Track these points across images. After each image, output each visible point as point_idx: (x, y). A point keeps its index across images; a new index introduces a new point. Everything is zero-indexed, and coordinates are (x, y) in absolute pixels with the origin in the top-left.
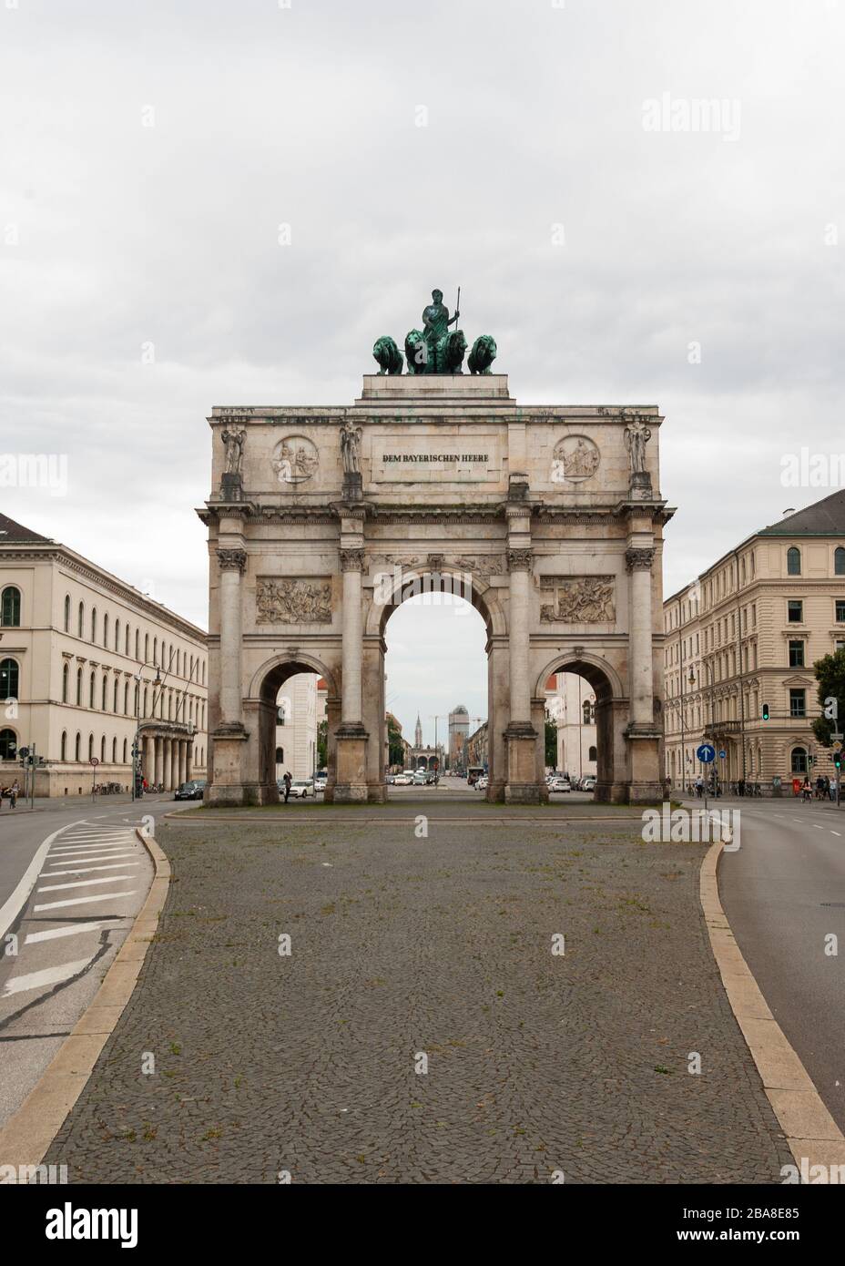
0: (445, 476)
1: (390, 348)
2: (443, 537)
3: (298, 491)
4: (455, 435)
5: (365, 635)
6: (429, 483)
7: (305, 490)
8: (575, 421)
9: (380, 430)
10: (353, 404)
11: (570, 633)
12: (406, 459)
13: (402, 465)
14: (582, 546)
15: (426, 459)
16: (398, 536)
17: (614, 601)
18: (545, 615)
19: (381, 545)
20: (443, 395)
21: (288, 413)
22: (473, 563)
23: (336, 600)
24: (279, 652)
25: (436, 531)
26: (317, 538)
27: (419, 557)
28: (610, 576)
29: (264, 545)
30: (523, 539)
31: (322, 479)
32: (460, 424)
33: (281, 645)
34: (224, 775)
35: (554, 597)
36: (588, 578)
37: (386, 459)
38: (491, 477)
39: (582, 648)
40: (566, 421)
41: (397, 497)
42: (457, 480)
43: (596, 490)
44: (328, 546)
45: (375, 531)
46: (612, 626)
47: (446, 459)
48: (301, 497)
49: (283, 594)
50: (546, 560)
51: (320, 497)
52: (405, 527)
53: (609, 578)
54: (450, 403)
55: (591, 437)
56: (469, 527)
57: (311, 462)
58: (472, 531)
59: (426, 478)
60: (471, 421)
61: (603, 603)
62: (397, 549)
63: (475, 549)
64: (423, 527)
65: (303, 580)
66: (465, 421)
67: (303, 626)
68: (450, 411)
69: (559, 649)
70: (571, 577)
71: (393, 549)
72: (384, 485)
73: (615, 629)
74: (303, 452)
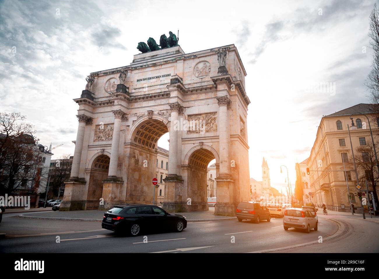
0: (156, 84)
1: (142, 45)
4: (160, 69)
6: (151, 86)
8: (202, 56)
9: (137, 71)
10: (130, 65)
12: (144, 80)
13: (142, 82)
14: (204, 102)
15: (150, 78)
16: (139, 106)
17: (216, 122)
19: (133, 110)
21: (109, 71)
22: (164, 113)
24: (99, 151)
25: (151, 103)
27: (145, 113)
28: (215, 112)
29: (99, 115)
30: (174, 99)
32: (162, 65)
33: (100, 148)
36: (206, 114)
37: (138, 81)
39: (203, 143)
40: (198, 56)
41: (140, 93)
42: (160, 84)
43: (209, 80)
45: (132, 106)
47: (157, 77)
49: (103, 131)
50: (189, 109)
52: (141, 103)
54: (159, 58)
55: (208, 60)
56: (162, 100)
57: (116, 86)
60: (165, 63)
61: (212, 124)
62: (139, 111)
63: (164, 108)
64: (147, 102)
65: (110, 125)
66: (163, 63)
67: (107, 141)
68: (159, 61)
69: (194, 144)
70: (200, 114)
71: (137, 111)
72: (136, 90)
73: (216, 134)
74: (114, 83)
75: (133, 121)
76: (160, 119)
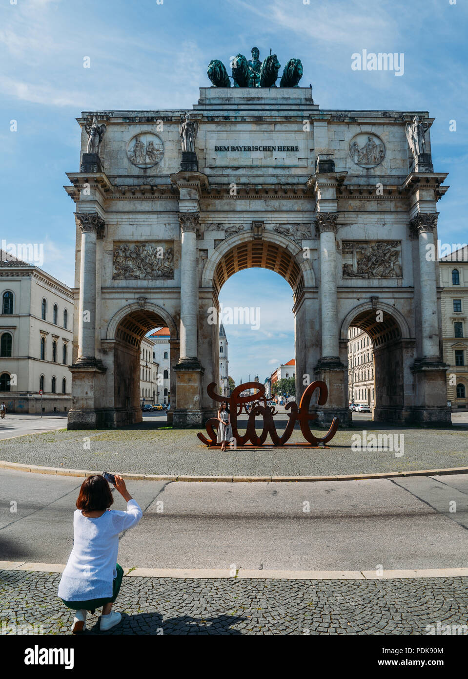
0: (265, 162)
1: (220, 68)
2: (264, 210)
3: (147, 174)
4: (272, 131)
5: (200, 287)
6: (252, 167)
7: (152, 174)
8: (365, 121)
9: (213, 127)
10: (192, 108)
11: (367, 286)
12: (234, 149)
13: (230, 154)
14: (375, 217)
15: (249, 149)
16: (226, 208)
17: (400, 262)
18: (347, 272)
19: (213, 216)
20: (263, 102)
21: (140, 115)
23: (177, 260)
24: (130, 302)
25: (257, 204)
26: (162, 210)
27: (244, 225)
28: (397, 241)
29: (119, 216)
30: (331, 205)
31: (167, 164)
32: (275, 123)
33: (132, 296)
34: (81, 402)
35: (353, 258)
36: (380, 243)
37: (218, 149)
38: (301, 163)
39: (377, 298)
40: (359, 121)
41: (226, 178)
42: (274, 165)
43: (383, 174)
44: (171, 216)
46: (400, 281)
47: (266, 149)
48: (150, 179)
49: (134, 256)
50: (346, 228)
51: (164, 179)
52: (233, 201)
53: (397, 243)
54: (267, 107)
55: (378, 134)
56: (284, 202)
57: (158, 152)
58: (287, 204)
59: (249, 163)
60: (284, 120)
61: (392, 263)
62: (227, 219)
63: (289, 219)
64: (248, 201)
65: (151, 244)
66: (280, 120)
67: (150, 281)
68: (268, 113)
69: (358, 300)
70: (366, 242)
71: (224, 219)
72: (216, 170)
73: (402, 283)
74: (152, 145)
75: (215, 240)
76: (281, 242)
